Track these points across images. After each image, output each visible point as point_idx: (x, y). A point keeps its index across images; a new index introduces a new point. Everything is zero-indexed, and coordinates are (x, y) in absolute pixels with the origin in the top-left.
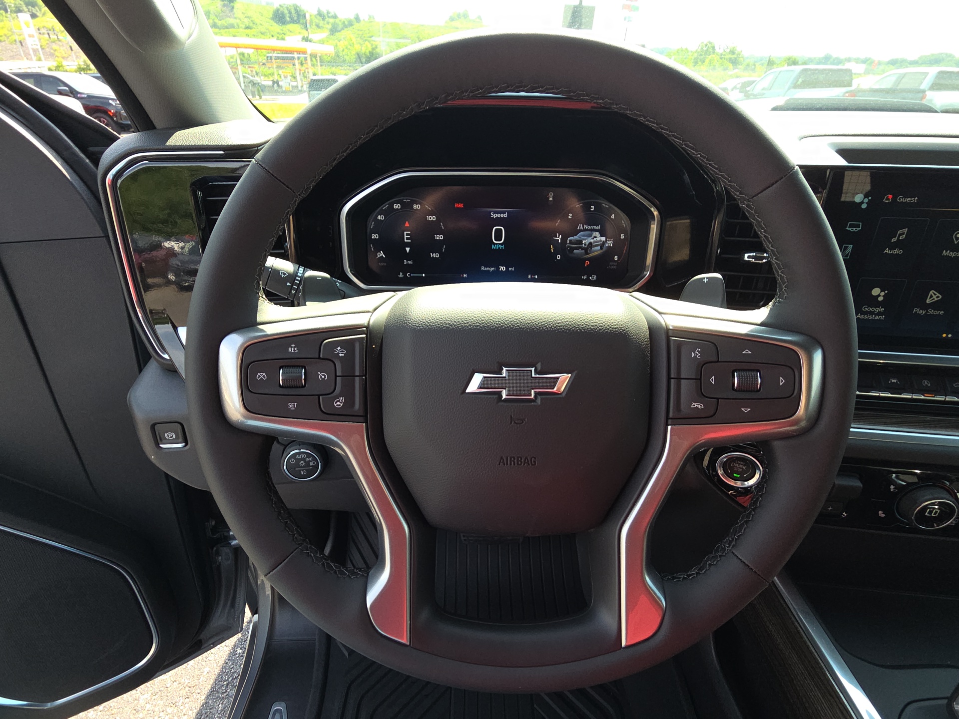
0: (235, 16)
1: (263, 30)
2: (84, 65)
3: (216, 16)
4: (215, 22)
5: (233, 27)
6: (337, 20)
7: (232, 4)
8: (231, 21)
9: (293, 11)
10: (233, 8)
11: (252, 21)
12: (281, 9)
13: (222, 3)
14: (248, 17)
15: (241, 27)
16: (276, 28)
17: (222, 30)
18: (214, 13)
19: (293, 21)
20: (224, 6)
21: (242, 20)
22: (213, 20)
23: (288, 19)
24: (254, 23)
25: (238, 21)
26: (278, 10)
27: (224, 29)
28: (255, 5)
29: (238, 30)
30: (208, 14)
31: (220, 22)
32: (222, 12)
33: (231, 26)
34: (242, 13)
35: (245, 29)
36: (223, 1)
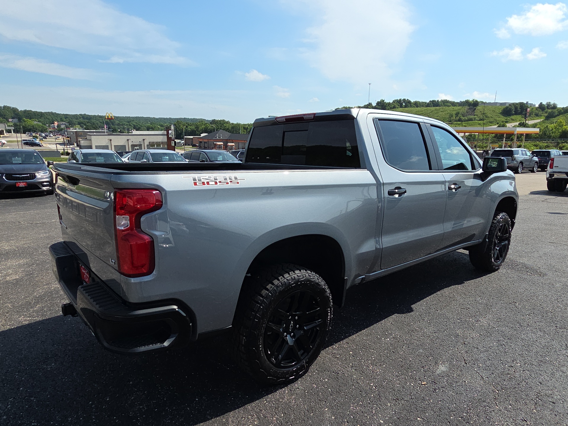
0: (475, 114)
1: (492, 120)
3: (462, 115)
4: (460, 118)
6: (555, 110)
7: (475, 107)
8: (472, 117)
9: (519, 107)
10: (475, 109)
11: (486, 116)
12: (510, 107)
14: (484, 114)
16: (503, 118)
17: (463, 122)
18: (461, 113)
19: (516, 113)
20: (469, 109)
21: (479, 116)
23: (513, 112)
25: (476, 116)
26: (507, 107)
27: (465, 122)
28: (490, 106)
29: (474, 122)
30: (457, 114)
31: (463, 118)
32: (467, 112)
33: (471, 120)
34: (481, 112)
35: (479, 120)
36: (469, 106)
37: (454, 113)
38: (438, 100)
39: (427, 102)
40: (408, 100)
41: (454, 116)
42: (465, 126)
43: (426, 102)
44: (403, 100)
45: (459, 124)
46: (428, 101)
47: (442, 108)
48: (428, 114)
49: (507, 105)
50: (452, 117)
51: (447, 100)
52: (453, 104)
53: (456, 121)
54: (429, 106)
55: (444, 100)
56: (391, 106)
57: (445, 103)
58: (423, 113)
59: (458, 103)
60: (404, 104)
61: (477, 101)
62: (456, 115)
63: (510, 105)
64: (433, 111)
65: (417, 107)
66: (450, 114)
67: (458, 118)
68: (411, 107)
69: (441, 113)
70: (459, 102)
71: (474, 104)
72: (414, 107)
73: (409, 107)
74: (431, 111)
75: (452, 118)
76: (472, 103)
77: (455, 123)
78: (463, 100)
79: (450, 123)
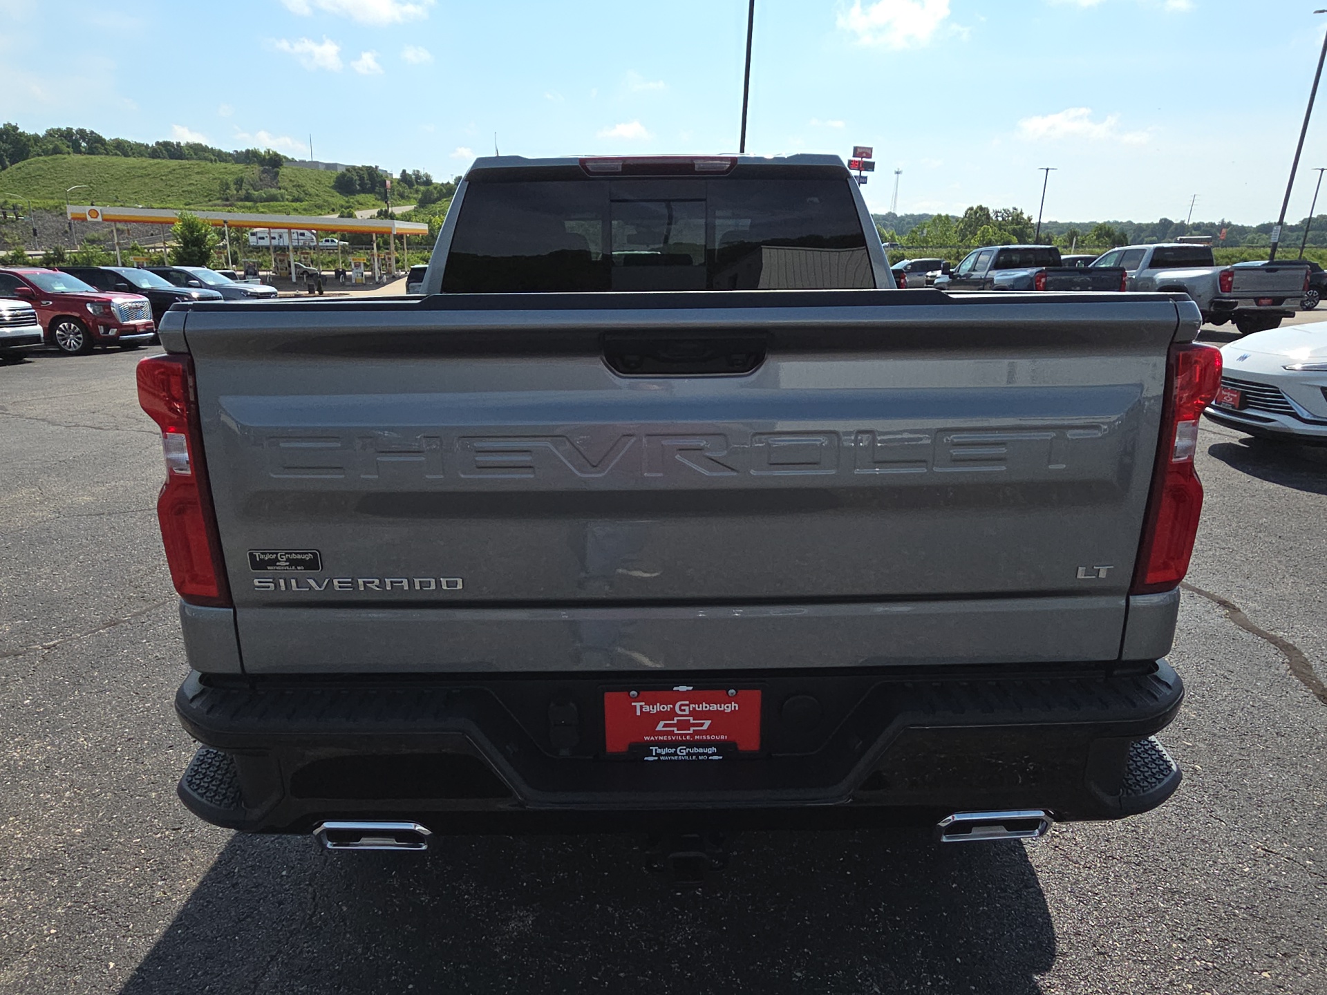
0: (280, 184)
1: (320, 202)
2: (55, 254)
3: (252, 185)
4: (248, 193)
5: (277, 200)
6: (431, 188)
7: (276, 169)
8: (274, 191)
9: (366, 176)
10: (277, 173)
11: (304, 191)
12: (349, 175)
13: (261, 168)
14: (299, 186)
15: (287, 200)
16: (339, 199)
17: (259, 204)
18: (249, 182)
19: (364, 190)
20: (264, 172)
21: (290, 190)
22: (247, 190)
23: (358, 187)
24: (306, 194)
25: (282, 191)
26: (343, 175)
27: (261, 202)
28: (309, 170)
29: (282, 203)
30: (239, 183)
31: (256, 193)
32: (261, 180)
33: (273, 198)
34: (291, 180)
35: (292, 202)
36: (262, 166)
37: (230, 179)
38: (180, 143)
39: (150, 145)
40: (92, 132)
41: (233, 187)
42: (262, 212)
43: (147, 145)
44: (77, 133)
45: (250, 208)
46: (152, 143)
47: (199, 165)
48: (164, 178)
49: (340, 171)
50: (227, 189)
51: (201, 145)
52: (220, 156)
53: (241, 200)
54: (159, 157)
55: (195, 144)
56: (44, 147)
57: (198, 151)
58: (149, 175)
59: (230, 155)
60: (84, 144)
61: (276, 155)
62: (236, 184)
63: (347, 170)
64: (174, 170)
65: (126, 155)
66: (222, 182)
67: (242, 193)
68: (108, 154)
69: (198, 177)
70: (231, 152)
71: (274, 162)
72: (116, 154)
73: (101, 154)
74: (169, 170)
75: (228, 191)
76: (267, 157)
77: (240, 203)
78: (242, 149)
79: (228, 203)
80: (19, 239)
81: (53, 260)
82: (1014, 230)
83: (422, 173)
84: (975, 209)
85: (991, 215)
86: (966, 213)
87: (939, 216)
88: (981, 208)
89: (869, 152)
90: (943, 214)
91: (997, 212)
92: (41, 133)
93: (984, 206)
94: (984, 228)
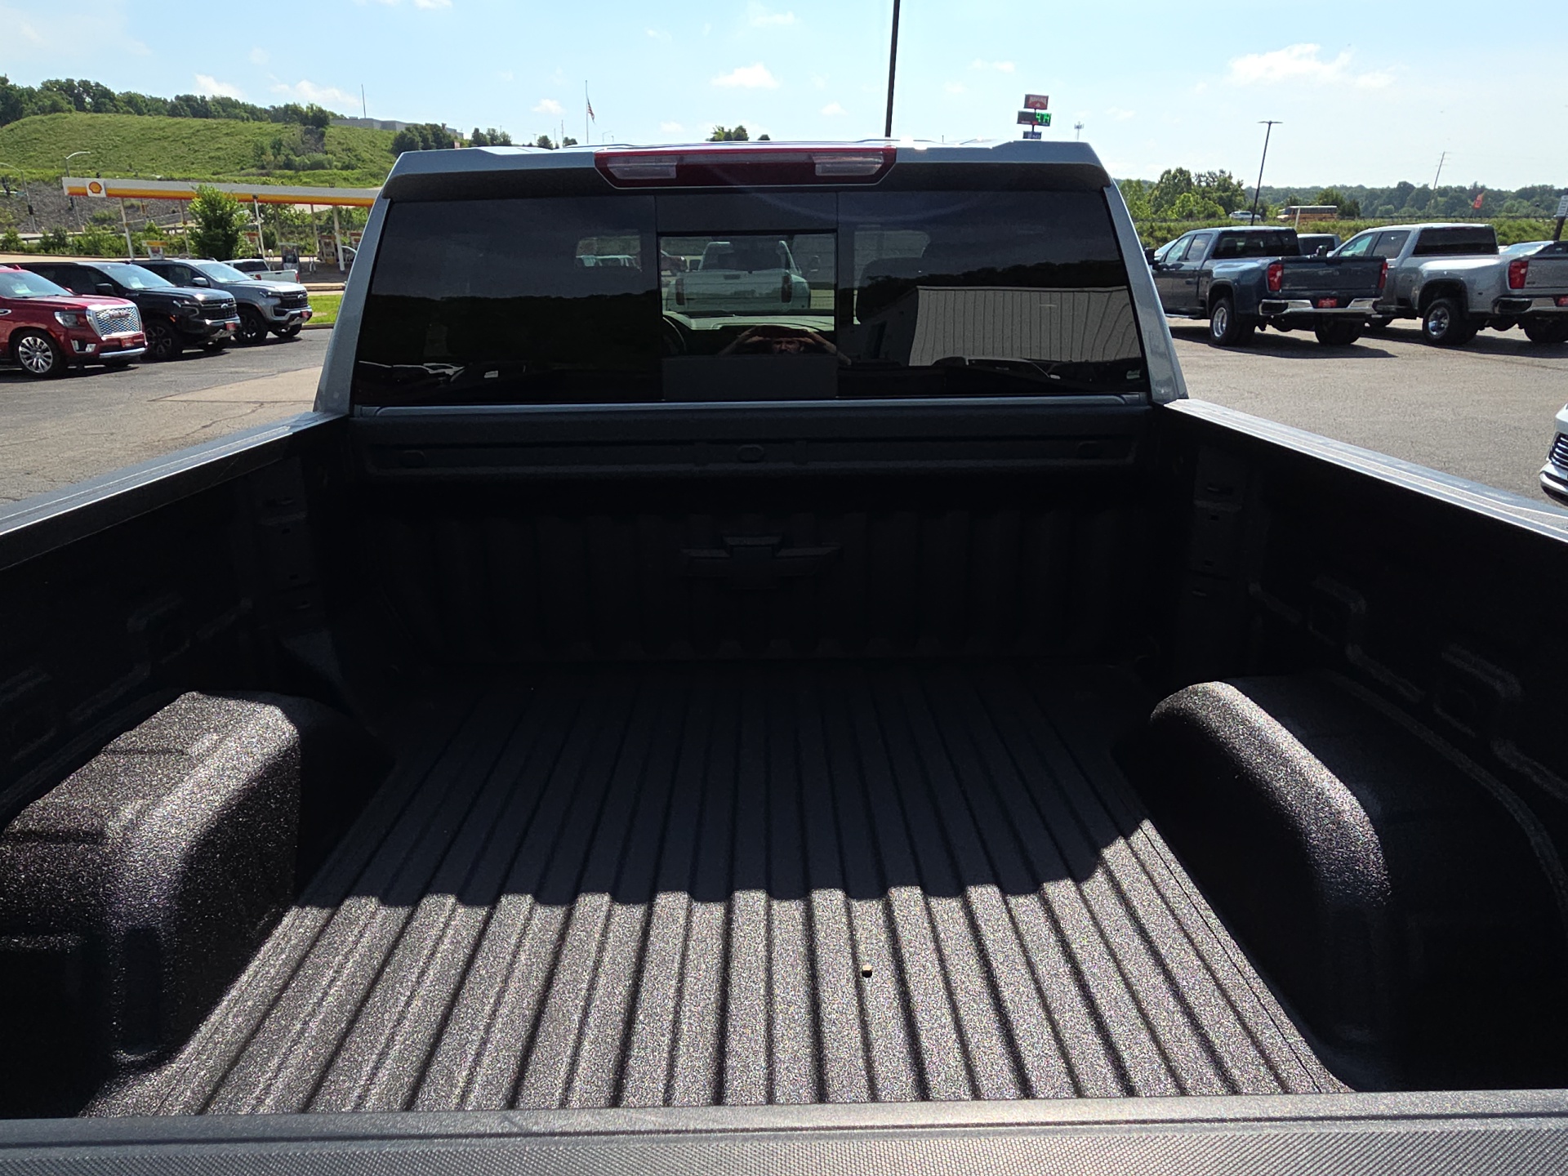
0: (327, 148)
1: (375, 170)
2: (54, 237)
3: (292, 149)
4: (289, 159)
5: (323, 168)
7: (321, 129)
8: (320, 156)
9: (431, 137)
10: (323, 134)
11: (356, 156)
12: (410, 135)
13: (303, 128)
14: (349, 149)
15: (336, 167)
17: (301, 173)
18: (289, 145)
20: (306, 133)
21: (338, 155)
22: (287, 156)
24: (359, 160)
25: (330, 156)
26: (402, 136)
27: (304, 170)
28: (361, 130)
29: (330, 171)
30: (277, 146)
31: (297, 159)
32: (303, 143)
33: (318, 165)
34: (339, 143)
35: (342, 169)
36: (305, 125)
37: (266, 142)
38: (204, 97)
39: (169, 101)
40: (98, 85)
41: (270, 151)
42: (306, 184)
43: (165, 101)
44: (80, 86)
45: (291, 178)
46: (170, 98)
47: (228, 125)
48: (185, 141)
49: (400, 130)
50: (262, 154)
51: (230, 99)
52: (254, 113)
53: (280, 168)
54: (180, 116)
55: (223, 99)
56: (40, 103)
57: (227, 108)
58: (169, 137)
59: (266, 111)
60: (88, 100)
61: (321, 111)
62: (273, 147)
63: (408, 129)
64: (198, 131)
65: (140, 113)
66: (256, 145)
67: (281, 158)
68: (117, 112)
69: (227, 139)
70: (267, 108)
71: (317, 121)
72: (129, 112)
73: (108, 111)
74: (191, 131)
75: (263, 156)
76: (311, 114)
77: (278, 172)
78: (280, 104)
79: (264, 171)
80: (14, 218)
81: (53, 245)
82: (1221, 198)
83: (498, 132)
84: (1172, 173)
85: (1193, 180)
86: (1162, 178)
87: (1129, 182)
88: (1180, 171)
89: (1044, 101)
90: (1134, 178)
91: (1199, 176)
92: (37, 86)
93: (1184, 169)
94: (1185, 196)
